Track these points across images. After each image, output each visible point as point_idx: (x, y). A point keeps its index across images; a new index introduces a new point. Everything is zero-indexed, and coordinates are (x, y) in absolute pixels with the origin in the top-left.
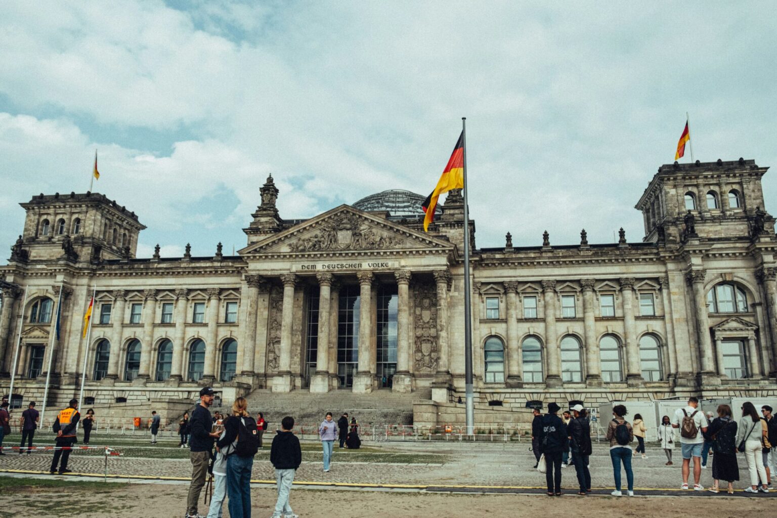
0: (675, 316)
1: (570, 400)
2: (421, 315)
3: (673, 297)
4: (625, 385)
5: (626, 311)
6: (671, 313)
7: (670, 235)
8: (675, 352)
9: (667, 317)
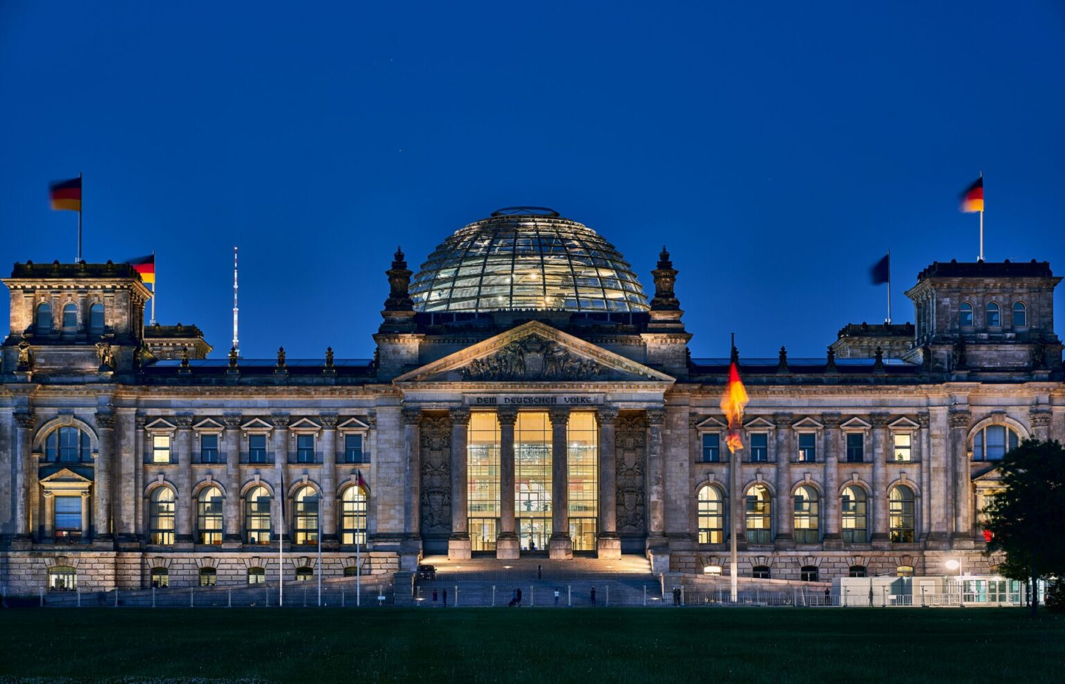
0: (934, 464)
1: (803, 565)
2: (623, 459)
3: (933, 441)
4: (869, 547)
5: (876, 456)
6: (929, 461)
7: (937, 360)
8: (929, 507)
9: (925, 464)
